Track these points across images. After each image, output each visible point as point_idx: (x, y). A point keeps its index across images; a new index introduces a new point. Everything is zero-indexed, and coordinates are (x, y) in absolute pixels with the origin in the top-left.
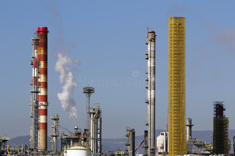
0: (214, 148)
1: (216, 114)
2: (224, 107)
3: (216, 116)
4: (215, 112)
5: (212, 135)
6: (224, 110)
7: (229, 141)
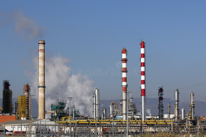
0: (3, 109)
1: (5, 88)
2: (9, 84)
3: (5, 89)
4: (4, 87)
5: (2, 101)
6: (10, 85)
7: (12, 105)
